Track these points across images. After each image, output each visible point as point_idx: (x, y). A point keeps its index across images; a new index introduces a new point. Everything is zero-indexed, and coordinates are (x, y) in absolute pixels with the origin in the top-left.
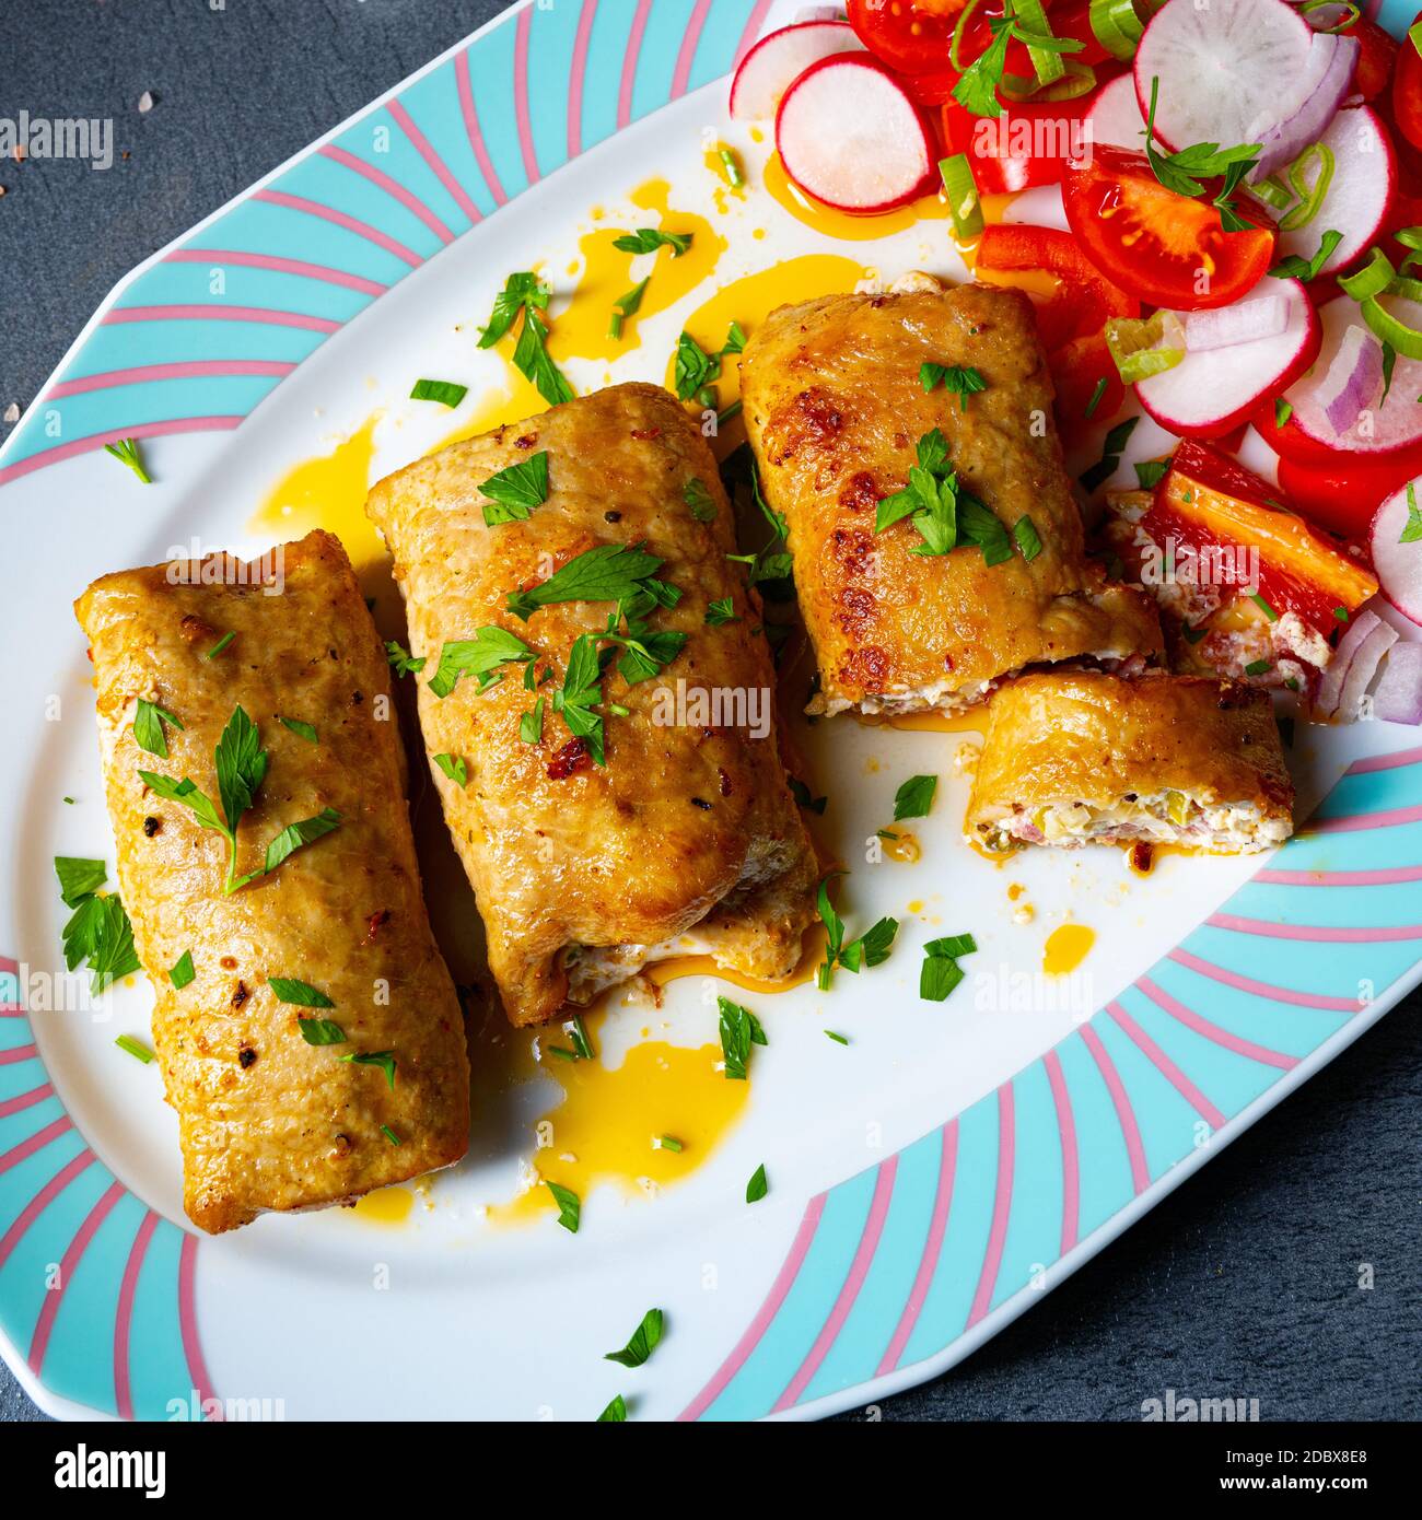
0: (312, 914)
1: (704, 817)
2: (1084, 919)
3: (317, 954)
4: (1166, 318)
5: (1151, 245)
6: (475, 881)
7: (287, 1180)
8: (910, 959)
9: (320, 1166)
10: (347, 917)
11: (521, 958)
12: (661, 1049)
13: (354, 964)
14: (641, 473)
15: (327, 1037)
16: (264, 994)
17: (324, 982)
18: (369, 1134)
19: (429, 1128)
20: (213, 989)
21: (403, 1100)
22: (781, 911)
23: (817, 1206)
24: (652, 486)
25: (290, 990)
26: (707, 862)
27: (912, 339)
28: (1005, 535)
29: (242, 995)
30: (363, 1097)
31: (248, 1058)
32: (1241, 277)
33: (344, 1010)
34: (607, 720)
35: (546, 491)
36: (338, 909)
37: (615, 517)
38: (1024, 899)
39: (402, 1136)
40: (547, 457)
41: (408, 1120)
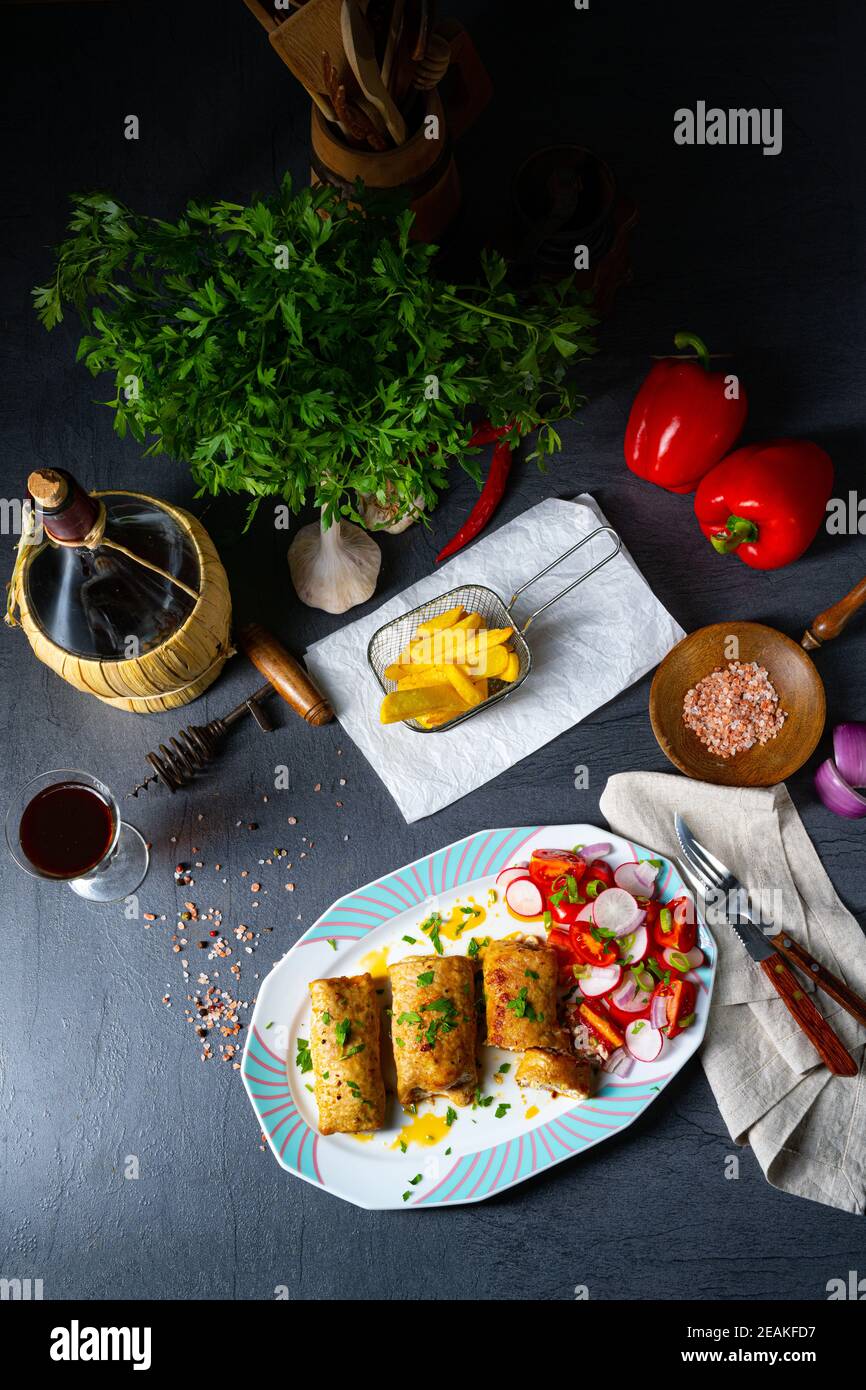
0: (357, 1068)
1: (454, 1067)
2: (538, 1106)
3: (357, 1077)
4: (588, 967)
5: (587, 950)
6: (398, 1068)
7: (343, 1126)
8: (495, 1107)
9: (351, 1124)
10: (365, 1069)
11: (405, 1088)
12: (431, 1115)
13: (365, 1080)
14: (455, 981)
15: (357, 1096)
16: (345, 1084)
17: (358, 1083)
18: (363, 1119)
19: (376, 1120)
20: (333, 1081)
21: (371, 1112)
22: (467, 1090)
23: (461, 1159)
24: (456, 984)
25: (351, 1084)
26: (452, 1077)
27: (526, 963)
28: (535, 1016)
29: (340, 1083)
30: (363, 1110)
31: (339, 1098)
32: (607, 962)
33: (361, 1090)
34: (436, 1040)
35: (432, 981)
36: (363, 1067)
37: (447, 991)
38: (525, 1098)
39: (369, 1120)
40: (433, 973)
41: (372, 1117)
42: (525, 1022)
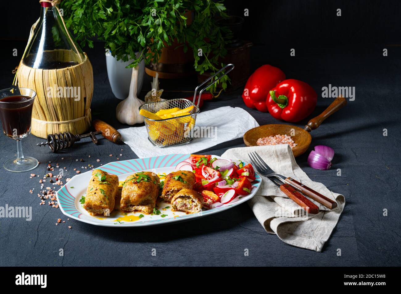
7: (94, 203)
8: (161, 215)
9: (98, 203)
10: (108, 189)
12: (133, 216)
15: (103, 193)
16: (99, 190)
17: (104, 190)
18: (103, 202)
19: (109, 205)
20: (95, 189)
21: (107, 201)
22: (150, 205)
25: (101, 190)
26: (144, 193)
28: (183, 182)
29: (97, 190)
30: (104, 199)
31: (95, 193)
33: (105, 192)
34: (140, 182)
38: (174, 214)
39: (106, 204)
41: (107, 203)
42: (178, 182)
